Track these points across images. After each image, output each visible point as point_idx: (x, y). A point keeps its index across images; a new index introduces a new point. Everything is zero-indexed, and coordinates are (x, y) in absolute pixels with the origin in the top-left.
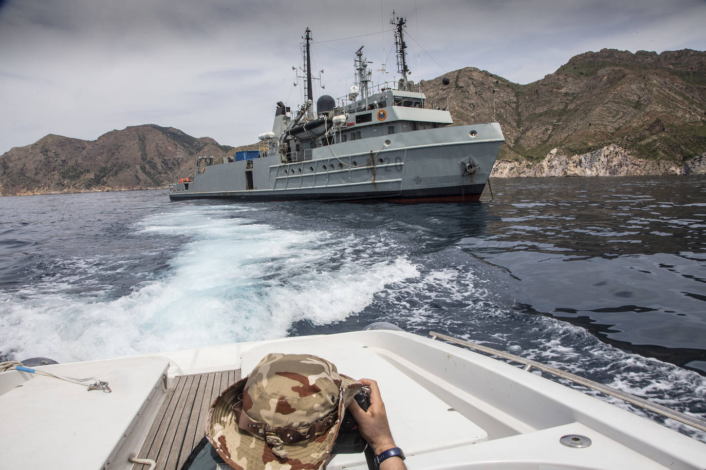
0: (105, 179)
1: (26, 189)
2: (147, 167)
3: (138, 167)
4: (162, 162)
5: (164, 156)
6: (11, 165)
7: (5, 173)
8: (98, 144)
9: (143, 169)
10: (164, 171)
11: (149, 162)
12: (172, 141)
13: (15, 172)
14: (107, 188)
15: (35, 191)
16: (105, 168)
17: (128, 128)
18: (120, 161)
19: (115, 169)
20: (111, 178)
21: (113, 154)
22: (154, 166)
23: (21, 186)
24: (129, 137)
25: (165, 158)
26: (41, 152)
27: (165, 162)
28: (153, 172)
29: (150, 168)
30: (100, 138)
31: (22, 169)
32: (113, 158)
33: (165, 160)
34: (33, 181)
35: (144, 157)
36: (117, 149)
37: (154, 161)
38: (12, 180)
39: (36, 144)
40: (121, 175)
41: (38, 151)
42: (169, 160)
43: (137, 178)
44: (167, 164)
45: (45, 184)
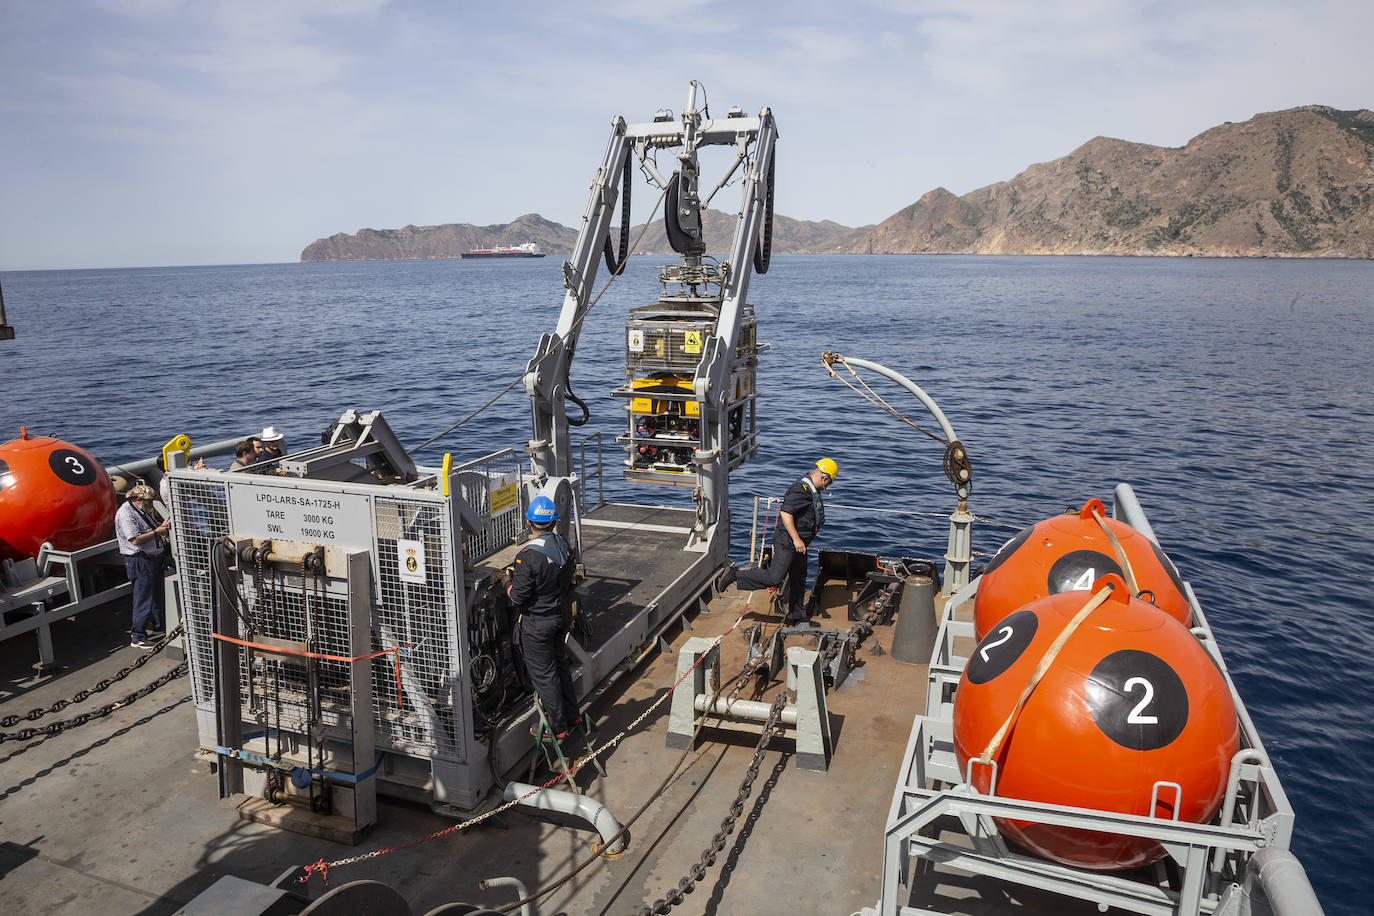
0: (1189, 229)
1: (1040, 243)
2: (1288, 205)
3: (1266, 205)
4: (1326, 195)
5: (1332, 179)
6: (1023, 197)
7: (1012, 211)
8: (1186, 155)
9: (1277, 209)
10: (1325, 216)
11: (1294, 195)
12: (1363, 145)
13: (1028, 210)
14: (1191, 248)
15: (1055, 247)
16: (1193, 207)
17: (1259, 119)
18: (1228, 193)
19: (1214, 208)
20: (1203, 227)
21: (1215, 176)
22: (1303, 204)
23: (1034, 236)
24: (1255, 138)
25: (1335, 185)
26: (1077, 173)
27: (1333, 196)
28: (1297, 216)
29: (1293, 209)
30: (1192, 142)
31: (1040, 206)
32: (1213, 184)
33: (1334, 189)
34: (1056, 227)
35: (1284, 182)
36: (1225, 165)
37: (1306, 193)
38: (1020, 225)
39: (1070, 158)
40: (1224, 223)
41: (1072, 170)
42: (1345, 189)
43: (1259, 229)
44: (1338, 200)
45: (1074, 234)
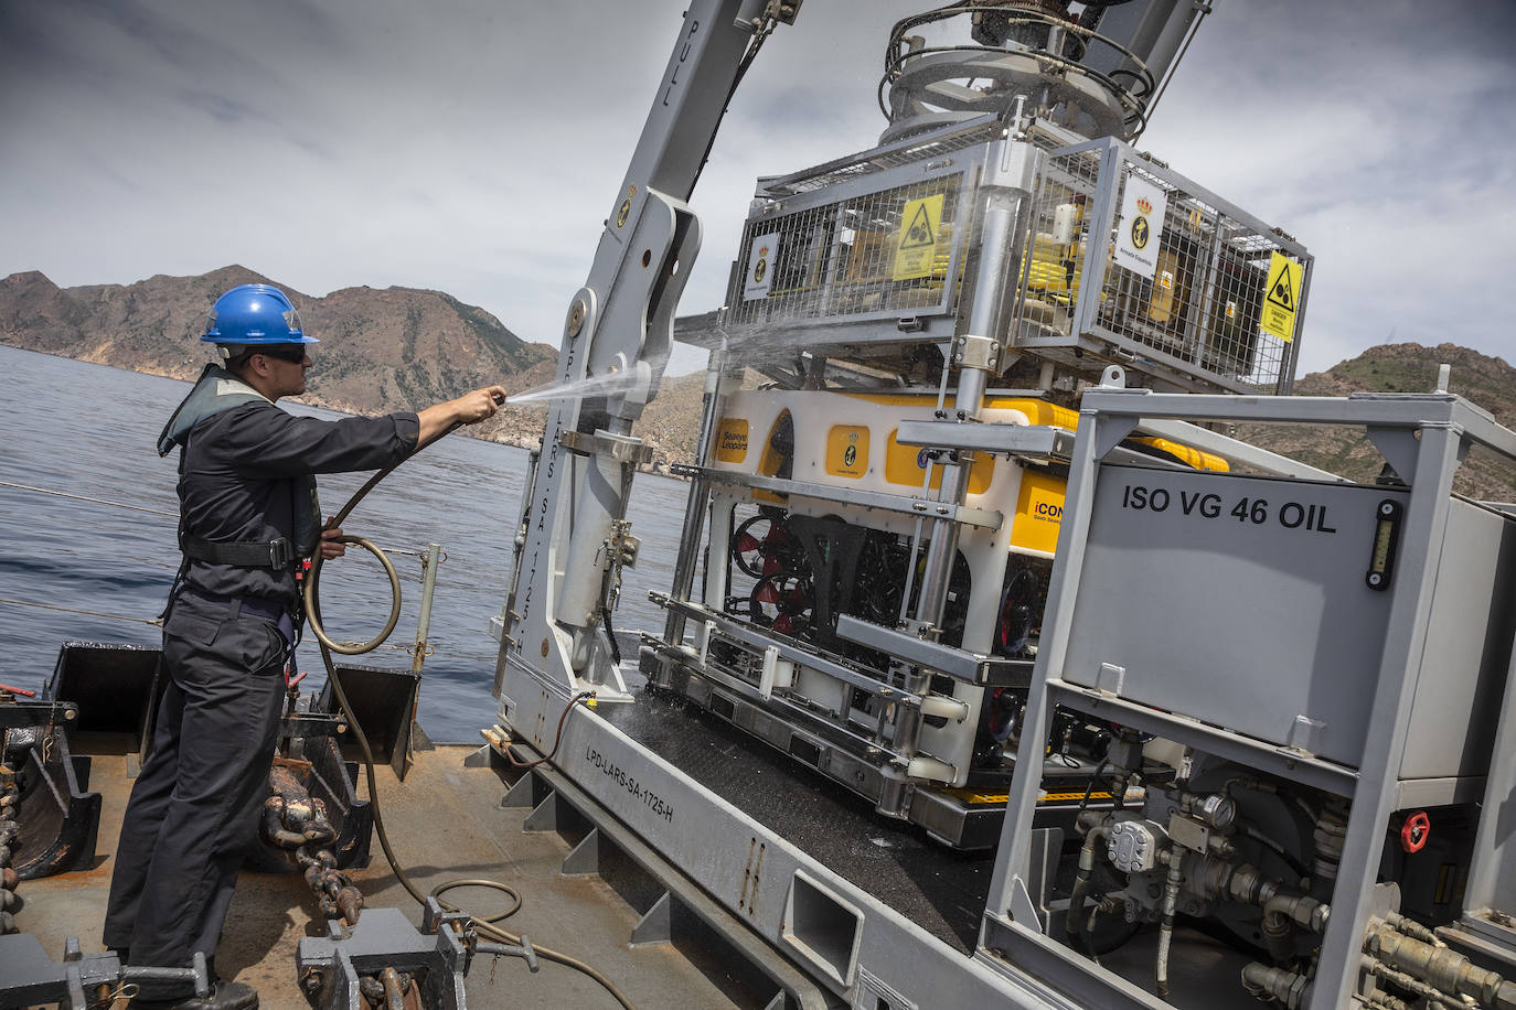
0: (317, 379)
1: (156, 361)
2: (410, 376)
3: (391, 372)
4: (443, 374)
5: (449, 361)
6: (142, 307)
7: (126, 320)
8: (323, 307)
9: (400, 377)
10: (440, 393)
11: (417, 368)
12: (474, 336)
13: (145, 323)
14: (317, 398)
15: (173, 370)
16: (324, 358)
17: (394, 288)
18: (358, 352)
19: (344, 364)
20: (331, 381)
21: (348, 334)
22: (423, 379)
23: (148, 353)
24: (390, 306)
25: (451, 366)
26: (208, 297)
27: (448, 376)
28: (417, 388)
29: (414, 380)
30: (331, 296)
31: (161, 322)
32: (345, 341)
33: (450, 371)
34: (176, 349)
35: (409, 355)
36: (359, 325)
37: (427, 368)
38: (135, 337)
39: (203, 278)
40: (352, 381)
41: (203, 291)
42: (458, 372)
43: (383, 393)
44: (452, 381)
45: (196, 360)
